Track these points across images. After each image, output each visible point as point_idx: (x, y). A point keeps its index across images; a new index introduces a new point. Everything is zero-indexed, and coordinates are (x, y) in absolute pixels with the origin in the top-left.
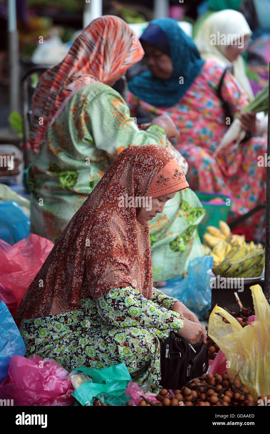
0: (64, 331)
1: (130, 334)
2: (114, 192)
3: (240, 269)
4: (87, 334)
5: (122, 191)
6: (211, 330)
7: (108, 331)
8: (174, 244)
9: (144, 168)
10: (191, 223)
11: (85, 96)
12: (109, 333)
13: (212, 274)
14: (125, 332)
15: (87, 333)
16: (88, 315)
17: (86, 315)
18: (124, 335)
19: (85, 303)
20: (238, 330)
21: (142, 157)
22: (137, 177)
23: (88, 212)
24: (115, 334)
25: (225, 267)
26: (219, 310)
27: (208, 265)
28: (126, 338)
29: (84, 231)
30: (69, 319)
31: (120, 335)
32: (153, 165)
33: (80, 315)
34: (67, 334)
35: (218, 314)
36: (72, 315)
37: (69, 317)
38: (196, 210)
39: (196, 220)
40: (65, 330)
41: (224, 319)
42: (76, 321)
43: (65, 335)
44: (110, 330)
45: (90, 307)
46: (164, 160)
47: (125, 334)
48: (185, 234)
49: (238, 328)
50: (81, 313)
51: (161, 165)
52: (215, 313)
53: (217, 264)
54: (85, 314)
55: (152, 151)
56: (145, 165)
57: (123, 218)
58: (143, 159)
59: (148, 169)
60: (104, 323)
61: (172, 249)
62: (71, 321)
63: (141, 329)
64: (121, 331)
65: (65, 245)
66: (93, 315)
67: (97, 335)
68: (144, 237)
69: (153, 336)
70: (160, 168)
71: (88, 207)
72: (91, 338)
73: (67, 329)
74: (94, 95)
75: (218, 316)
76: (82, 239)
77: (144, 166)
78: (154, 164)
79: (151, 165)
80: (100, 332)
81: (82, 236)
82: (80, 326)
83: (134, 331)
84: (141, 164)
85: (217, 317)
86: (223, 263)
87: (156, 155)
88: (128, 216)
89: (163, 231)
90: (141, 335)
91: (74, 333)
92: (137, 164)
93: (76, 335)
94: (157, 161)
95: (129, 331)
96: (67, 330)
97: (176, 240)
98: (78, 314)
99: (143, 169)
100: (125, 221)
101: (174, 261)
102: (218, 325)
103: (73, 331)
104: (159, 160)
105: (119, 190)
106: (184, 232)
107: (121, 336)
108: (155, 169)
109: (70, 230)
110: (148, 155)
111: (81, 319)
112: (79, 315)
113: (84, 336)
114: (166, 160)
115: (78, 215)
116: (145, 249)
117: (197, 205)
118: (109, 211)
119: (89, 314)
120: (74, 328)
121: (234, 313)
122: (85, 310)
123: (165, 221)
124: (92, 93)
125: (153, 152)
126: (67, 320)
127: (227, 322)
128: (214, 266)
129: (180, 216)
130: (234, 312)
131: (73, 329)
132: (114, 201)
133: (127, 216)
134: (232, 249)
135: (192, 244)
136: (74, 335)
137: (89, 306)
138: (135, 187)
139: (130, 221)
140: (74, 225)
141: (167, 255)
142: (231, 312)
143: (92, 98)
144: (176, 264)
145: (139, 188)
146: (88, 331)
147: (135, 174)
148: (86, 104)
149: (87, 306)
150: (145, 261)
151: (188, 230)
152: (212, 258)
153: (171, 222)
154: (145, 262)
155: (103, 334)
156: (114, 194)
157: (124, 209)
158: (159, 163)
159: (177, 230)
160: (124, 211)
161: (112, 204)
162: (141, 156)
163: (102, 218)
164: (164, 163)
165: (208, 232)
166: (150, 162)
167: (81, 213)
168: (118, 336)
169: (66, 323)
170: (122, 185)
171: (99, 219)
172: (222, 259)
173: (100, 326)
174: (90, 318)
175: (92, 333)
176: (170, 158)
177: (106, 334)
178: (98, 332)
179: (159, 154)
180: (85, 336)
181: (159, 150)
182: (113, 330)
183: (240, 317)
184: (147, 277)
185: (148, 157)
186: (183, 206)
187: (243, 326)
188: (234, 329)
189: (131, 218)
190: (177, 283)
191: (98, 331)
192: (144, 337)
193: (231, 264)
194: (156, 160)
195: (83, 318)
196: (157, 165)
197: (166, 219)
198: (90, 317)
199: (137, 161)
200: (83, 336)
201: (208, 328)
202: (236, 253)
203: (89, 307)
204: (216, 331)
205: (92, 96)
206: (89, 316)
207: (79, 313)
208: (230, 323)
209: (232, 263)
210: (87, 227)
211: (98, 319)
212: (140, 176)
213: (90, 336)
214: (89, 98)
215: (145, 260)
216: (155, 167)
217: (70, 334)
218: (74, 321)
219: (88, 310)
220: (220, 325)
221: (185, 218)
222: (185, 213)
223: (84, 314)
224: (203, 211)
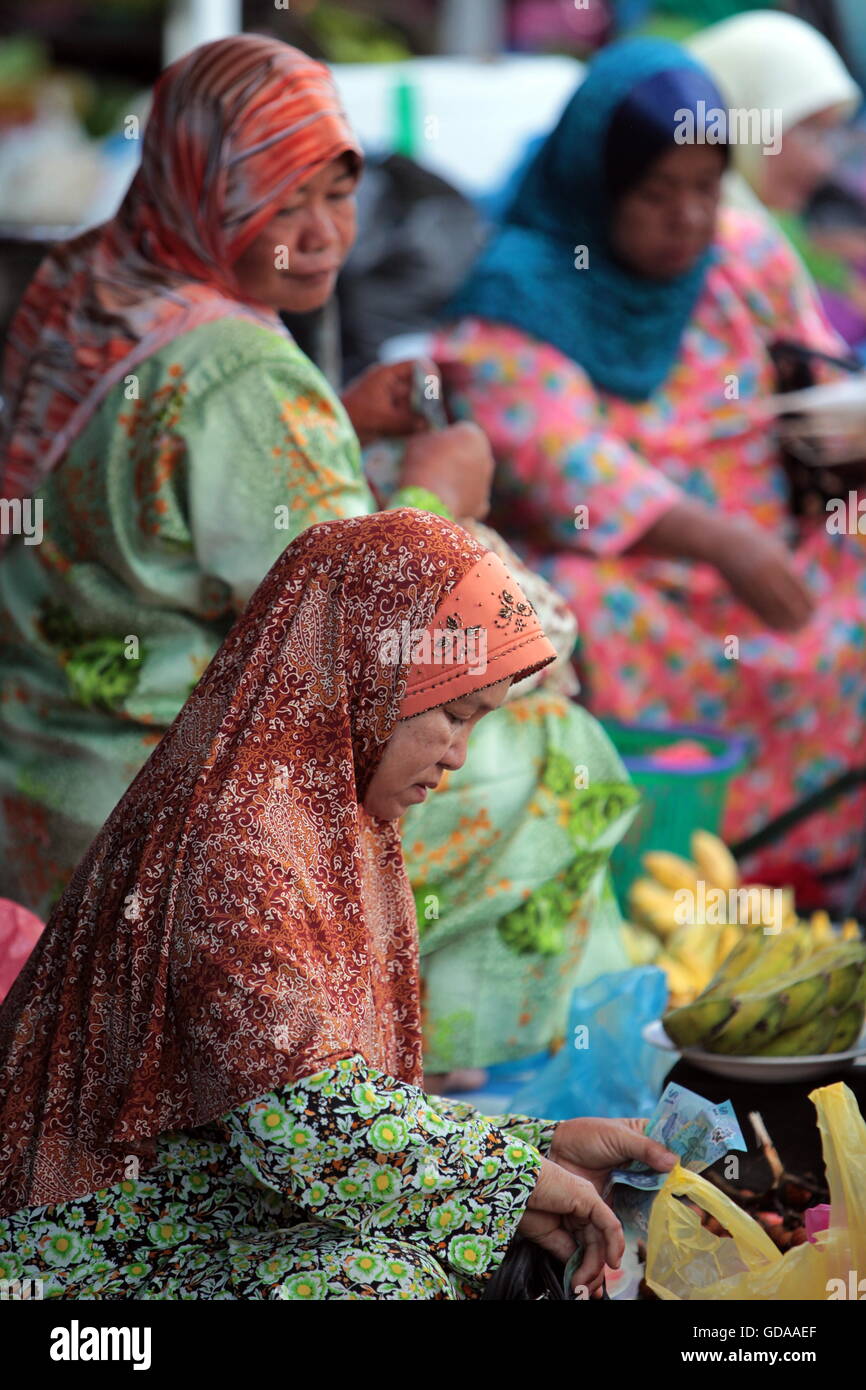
0: (84, 1261)
1: (343, 1274)
2: (267, 697)
3: (773, 1021)
4: (173, 1276)
5: (297, 693)
6: (660, 1262)
7: (258, 1263)
8: (518, 925)
9: (380, 595)
10: (582, 842)
11: (179, 373)
12: (261, 1270)
13: (663, 1040)
14: (321, 1267)
15: (173, 1272)
16: (178, 1200)
17: (169, 1199)
18: (317, 1281)
19: (168, 1151)
20: (764, 1264)
21: (371, 557)
22: (358, 631)
23: (172, 791)
24: (282, 1273)
25: (712, 1014)
26: (690, 1182)
27: (646, 1004)
28: (326, 1292)
29: (163, 861)
30: (103, 1215)
31: (301, 1279)
32: (416, 582)
33: (148, 1199)
34: (95, 1277)
35: (684, 1198)
36: (117, 1197)
37: (102, 1208)
38: (602, 794)
39: (603, 831)
40: (87, 1258)
41: (707, 1219)
42: (131, 1220)
43: (85, 1281)
44: (266, 1258)
45: (187, 1167)
46: (454, 557)
47: (321, 1275)
48: (557, 888)
49: (763, 1256)
50: (151, 1191)
51: (447, 580)
52: (674, 1196)
53: (684, 1002)
54: (167, 1194)
55: (404, 528)
56: (385, 585)
57: (307, 800)
58: (376, 564)
59: (399, 597)
60: (241, 1230)
61: (509, 943)
62: (111, 1220)
63: (387, 1257)
64: (307, 1264)
65: (86, 927)
66: (199, 1198)
67: (213, 1280)
68: (387, 881)
69: (432, 1287)
70: (443, 590)
71: (170, 773)
72: (189, 1291)
73: (97, 1254)
74: (215, 374)
75: (683, 1205)
76: (155, 895)
77: (381, 588)
78: (420, 575)
79: (406, 584)
80: (222, 1269)
81: (156, 881)
82: (146, 1242)
83: (359, 1265)
84: (369, 581)
85: (681, 1209)
86: (708, 1000)
87: (422, 543)
88: (327, 793)
89: (473, 873)
90: (387, 1281)
91: (123, 1271)
92: (354, 583)
93: (128, 1280)
94: (427, 565)
95: (337, 1263)
96: (93, 1260)
97: (522, 909)
98: (140, 1196)
99: (378, 601)
100: (319, 810)
101: (516, 992)
102: (684, 1241)
103: (120, 1262)
104: (437, 562)
105: (286, 690)
106: (557, 879)
107: (307, 1283)
108: (426, 594)
109: (100, 868)
110: (392, 545)
111: (149, 1213)
112: (144, 1196)
113: (160, 1285)
114: (464, 559)
115: (131, 806)
116: (392, 927)
117: (609, 771)
118: (254, 777)
119: (184, 1196)
120: (123, 1249)
121: (748, 1194)
122: (168, 1180)
123: (481, 833)
124: (208, 364)
125: (412, 533)
126: (97, 1220)
127: (721, 1232)
128: (670, 1008)
129: (542, 815)
130: (750, 1189)
131: (121, 1255)
132: (268, 737)
133: (323, 792)
134: (740, 942)
135: (585, 925)
136: (121, 1281)
137: (182, 1163)
138: (355, 673)
139: (338, 812)
140: (117, 845)
141: (488, 966)
142: (734, 1192)
143: (204, 385)
144: (526, 1004)
145: (370, 675)
146: (178, 1263)
147: (350, 621)
148: (180, 403)
149: (174, 1161)
150: (396, 973)
151: (570, 869)
152: (662, 978)
153: (503, 838)
154: (395, 977)
155: (234, 1275)
156: (266, 709)
157: (312, 765)
158: (439, 571)
159: (528, 867)
160: (310, 772)
161: (265, 747)
162: (364, 554)
163: (232, 810)
164: (455, 570)
165: (650, 874)
166: (404, 571)
167: (144, 797)
168: (294, 1282)
169: (92, 1230)
170: (294, 670)
171: (220, 812)
172: (702, 981)
173: (222, 1245)
174: (188, 1210)
175: (191, 1273)
176: (476, 553)
177: (247, 1274)
178: (216, 1267)
179: (433, 538)
180: (165, 1283)
181: (430, 526)
182: (275, 1261)
183: (772, 1209)
184: (407, 1036)
185: (394, 553)
186: (552, 775)
187: (784, 1248)
188: (749, 1261)
189: (342, 798)
190: (528, 1076)
191: (217, 1263)
192: (399, 1287)
193: (738, 1004)
194: (424, 562)
195: (156, 1211)
196: (432, 579)
197: (486, 825)
198: (187, 1206)
199: (352, 574)
200: (156, 1285)
201: (645, 1255)
202: (754, 957)
203: (183, 1167)
204: (676, 1266)
205: (206, 375)
206: (184, 1202)
207: (144, 1192)
208: (731, 1236)
209: (740, 997)
210: (170, 846)
211: (217, 1214)
212: (369, 629)
213: (183, 1285)
214: (194, 385)
215: (396, 968)
216: (424, 586)
217: (107, 1278)
218: (123, 1221)
219: (178, 1179)
220: (691, 1244)
221: (561, 821)
222: (562, 803)
223: (162, 1193)
224: (632, 794)
